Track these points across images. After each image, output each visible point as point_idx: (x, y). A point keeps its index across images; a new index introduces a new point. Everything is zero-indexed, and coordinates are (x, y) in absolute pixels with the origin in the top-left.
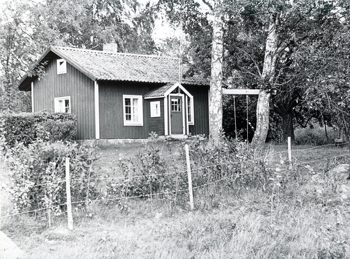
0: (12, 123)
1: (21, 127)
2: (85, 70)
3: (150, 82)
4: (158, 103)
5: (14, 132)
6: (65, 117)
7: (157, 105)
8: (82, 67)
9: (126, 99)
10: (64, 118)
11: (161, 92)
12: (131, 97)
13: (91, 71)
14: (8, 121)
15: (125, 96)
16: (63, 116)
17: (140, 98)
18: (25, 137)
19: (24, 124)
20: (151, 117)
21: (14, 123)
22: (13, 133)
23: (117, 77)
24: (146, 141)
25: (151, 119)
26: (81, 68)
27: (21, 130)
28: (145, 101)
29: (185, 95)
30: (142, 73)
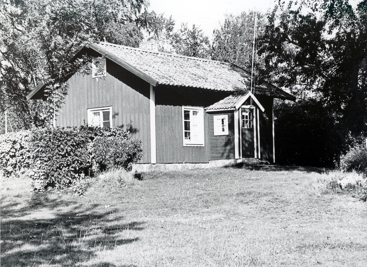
0: (60, 141)
1: (72, 147)
2: (139, 71)
3: (216, 89)
4: (226, 117)
5: (63, 153)
6: (119, 134)
7: (223, 120)
8: (135, 68)
9: (185, 111)
10: (117, 135)
11: (229, 103)
12: (191, 109)
13: (146, 72)
14: (54, 137)
15: (184, 108)
16: (116, 132)
17: (201, 110)
18: (76, 160)
19: (75, 142)
20: (215, 135)
21: (63, 140)
22: (59, 155)
23: (179, 82)
24: (207, 166)
25: (214, 138)
26: (133, 69)
27: (72, 150)
28: (206, 115)
29: (257, 107)
30: (202, 78)
